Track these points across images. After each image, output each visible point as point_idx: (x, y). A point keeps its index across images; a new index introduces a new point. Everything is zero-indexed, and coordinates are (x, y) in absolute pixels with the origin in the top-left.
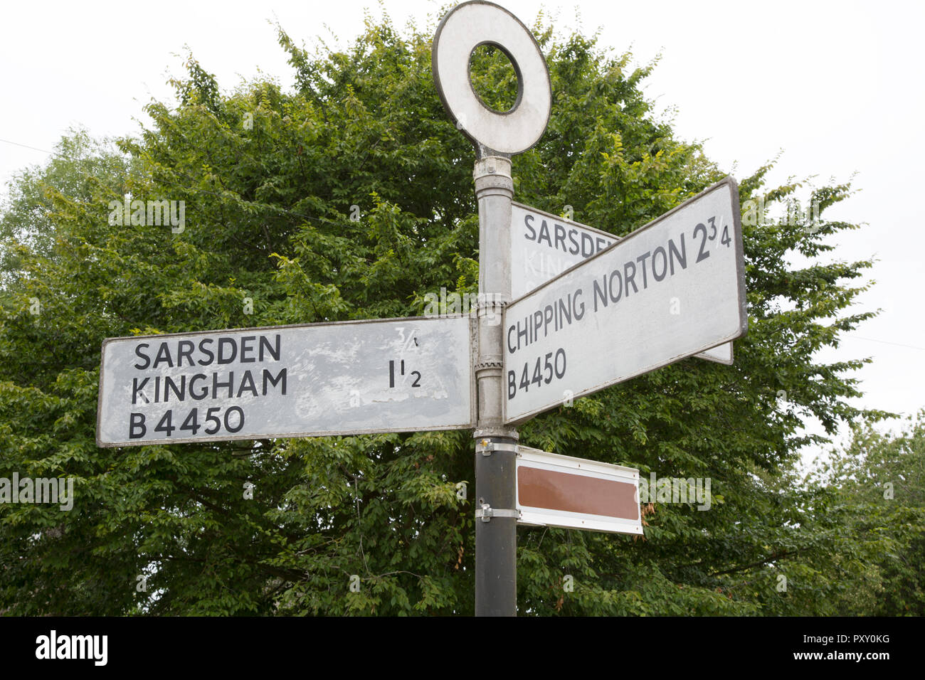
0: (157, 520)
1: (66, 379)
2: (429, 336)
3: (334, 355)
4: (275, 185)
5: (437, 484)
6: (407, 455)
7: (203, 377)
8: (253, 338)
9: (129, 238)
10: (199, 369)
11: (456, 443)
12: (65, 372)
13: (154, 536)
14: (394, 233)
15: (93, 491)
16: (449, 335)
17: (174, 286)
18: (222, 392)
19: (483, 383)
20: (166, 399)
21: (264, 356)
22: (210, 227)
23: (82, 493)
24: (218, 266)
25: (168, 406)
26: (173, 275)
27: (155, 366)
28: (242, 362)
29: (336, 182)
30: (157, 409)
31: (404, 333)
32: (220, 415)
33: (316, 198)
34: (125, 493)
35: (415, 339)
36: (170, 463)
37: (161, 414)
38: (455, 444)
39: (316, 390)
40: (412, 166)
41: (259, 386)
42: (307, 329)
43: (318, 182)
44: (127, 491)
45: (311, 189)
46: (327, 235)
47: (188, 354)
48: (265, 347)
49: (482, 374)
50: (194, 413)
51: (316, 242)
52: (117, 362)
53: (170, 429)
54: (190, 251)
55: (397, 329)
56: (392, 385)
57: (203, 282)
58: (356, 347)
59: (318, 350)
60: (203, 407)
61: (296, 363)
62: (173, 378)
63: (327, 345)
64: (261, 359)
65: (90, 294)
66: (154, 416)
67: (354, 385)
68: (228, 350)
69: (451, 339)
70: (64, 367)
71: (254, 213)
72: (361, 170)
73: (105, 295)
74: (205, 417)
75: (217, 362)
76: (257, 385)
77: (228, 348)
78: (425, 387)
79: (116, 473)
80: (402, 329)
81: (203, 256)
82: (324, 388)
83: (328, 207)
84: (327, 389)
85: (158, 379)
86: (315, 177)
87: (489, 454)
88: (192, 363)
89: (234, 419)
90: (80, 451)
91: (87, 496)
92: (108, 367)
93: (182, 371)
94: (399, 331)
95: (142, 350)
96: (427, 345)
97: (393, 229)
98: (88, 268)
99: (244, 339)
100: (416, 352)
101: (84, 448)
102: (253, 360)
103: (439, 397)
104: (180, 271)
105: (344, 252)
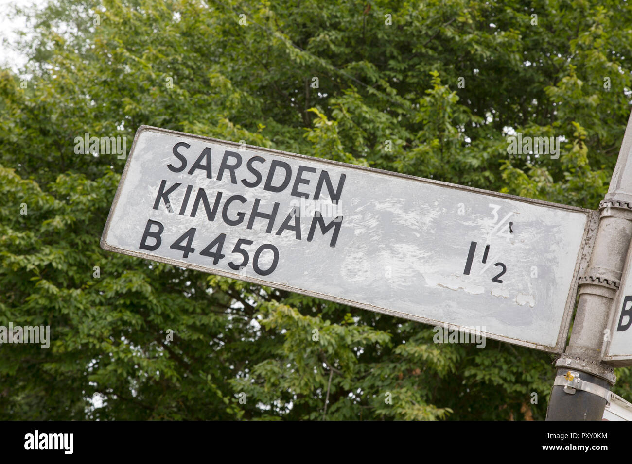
0: (117, 353)
1: (65, 182)
2: (530, 224)
3: (404, 216)
4: (331, 40)
5: (418, 402)
6: (393, 362)
7: (243, 200)
8: (313, 170)
9: (167, 55)
10: (240, 189)
11: (452, 365)
12: (68, 175)
13: (110, 368)
14: (443, 123)
15: (61, 304)
16: (555, 229)
17: (199, 117)
18: (260, 224)
19: (586, 301)
20: (193, 214)
21: (321, 195)
22: (251, 67)
23: (51, 302)
24: (250, 109)
25: (194, 223)
26: (201, 106)
27: (191, 172)
28: (292, 194)
29: (395, 54)
30: (180, 223)
31: (498, 212)
32: (251, 250)
33: (370, 65)
34: (93, 316)
35: (511, 224)
36: (146, 298)
37: (183, 230)
38: (449, 366)
39: (372, 252)
40: (481, 56)
41: (305, 229)
42: (380, 176)
43: (375, 49)
44: (96, 314)
45: (367, 55)
46: (370, 107)
47: (232, 169)
48: (324, 184)
49: (589, 290)
50: (221, 239)
51: (357, 112)
52: (149, 156)
53: (188, 250)
54: (225, 85)
55: (491, 205)
56: (467, 271)
57: (230, 120)
58: (433, 214)
59: (387, 205)
60: (234, 234)
61: (356, 214)
62: (207, 192)
63: (399, 202)
64: (316, 197)
65: (113, 103)
66: (174, 229)
67: (420, 259)
68: (279, 177)
69: (557, 236)
70: (67, 170)
71: (301, 63)
72: (426, 46)
73: (127, 108)
74: (233, 247)
75: (263, 187)
76: (302, 227)
77: (280, 173)
78: (507, 285)
79: (89, 293)
80: (497, 207)
81: (237, 95)
82: (383, 253)
83: (380, 77)
84: (386, 254)
85: (190, 188)
86: (374, 42)
87: (573, 392)
88: (234, 180)
89: (266, 260)
90: (60, 258)
91: (54, 307)
92: (137, 159)
93: (219, 187)
94: (493, 209)
95: (181, 150)
96: (524, 235)
97: (444, 117)
98: (119, 76)
99: (302, 169)
100: (508, 240)
101: (66, 257)
102: (307, 196)
103: (523, 303)
104: (210, 104)
105: (383, 130)
